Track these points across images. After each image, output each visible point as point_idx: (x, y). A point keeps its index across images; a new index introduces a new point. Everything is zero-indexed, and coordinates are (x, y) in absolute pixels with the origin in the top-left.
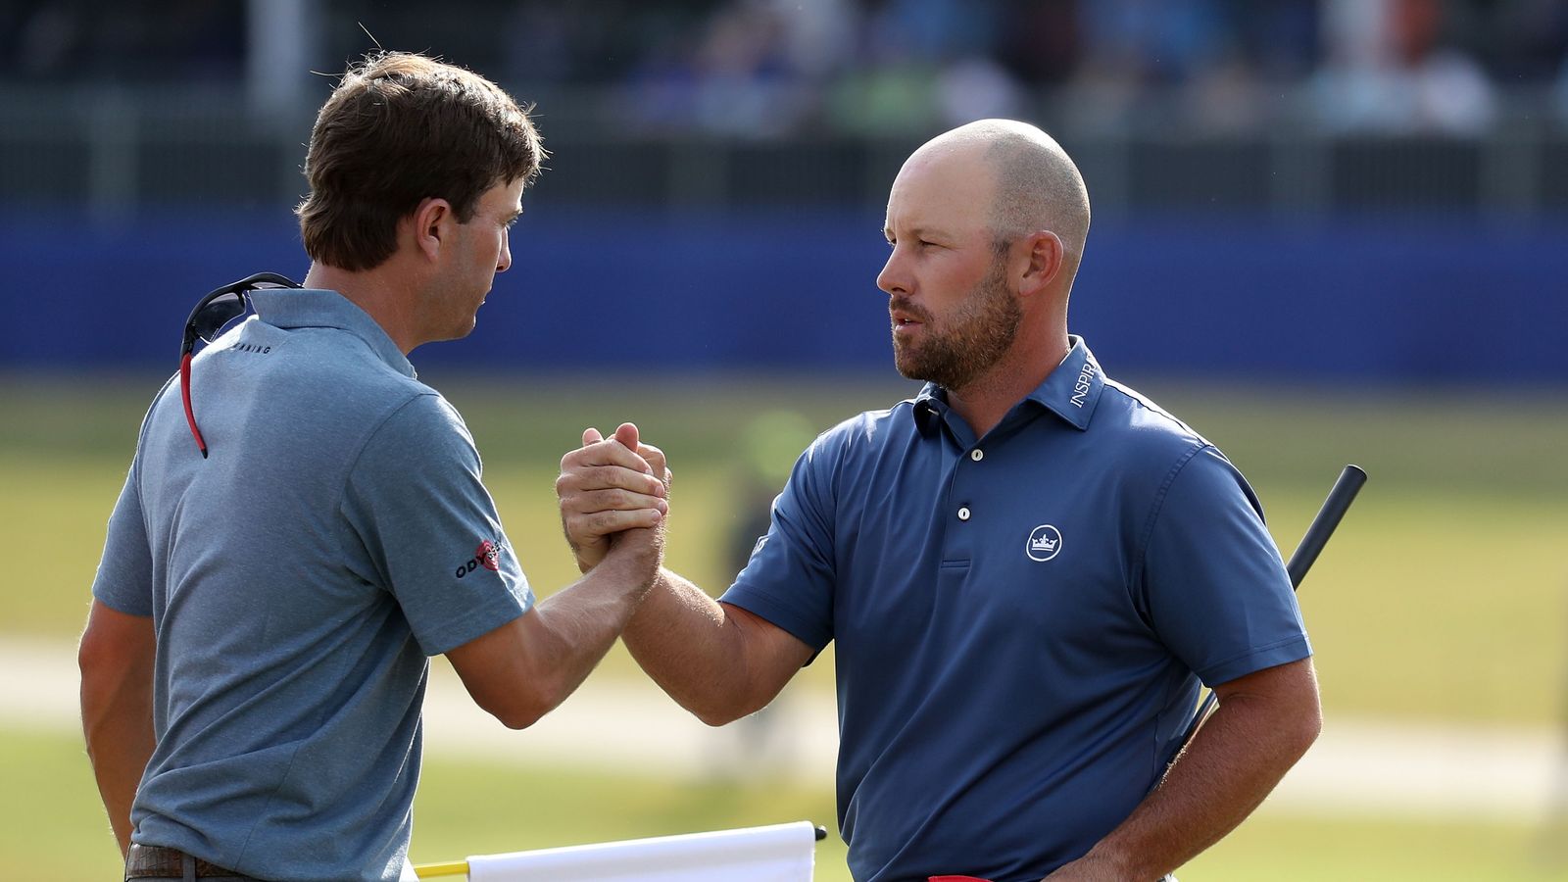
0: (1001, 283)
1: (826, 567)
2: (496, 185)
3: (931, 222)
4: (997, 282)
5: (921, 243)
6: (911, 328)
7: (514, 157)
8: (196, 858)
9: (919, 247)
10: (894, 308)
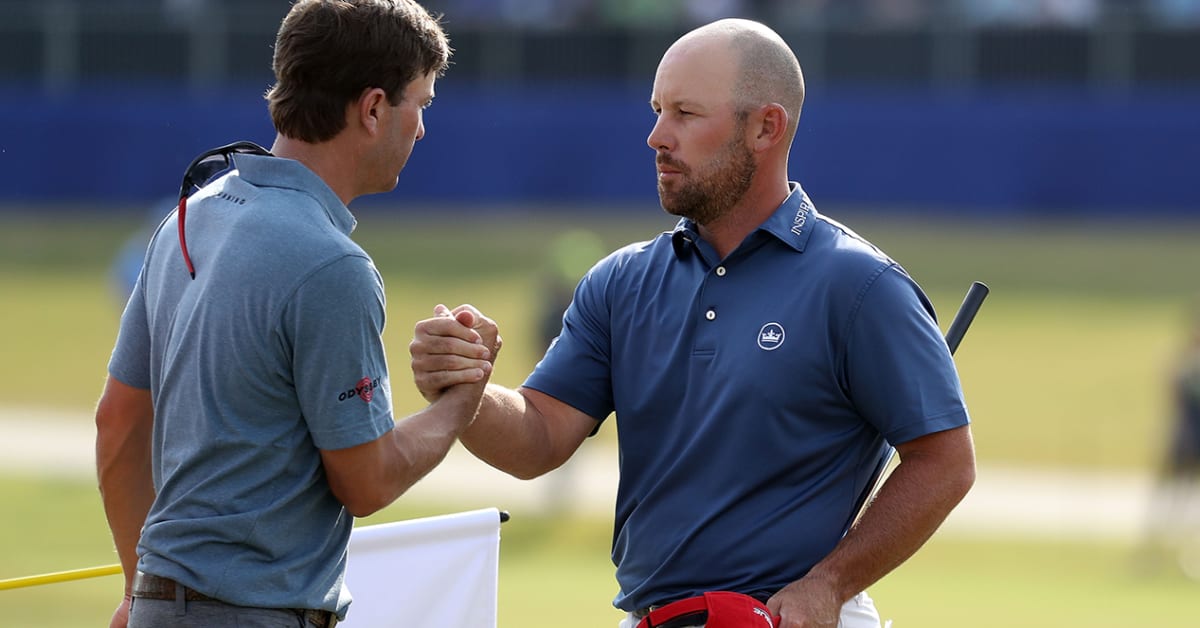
0: (741, 143)
1: (604, 359)
2: (417, 77)
3: (689, 96)
4: (739, 142)
5: (681, 112)
6: (672, 177)
7: (431, 57)
8: (185, 587)
9: (679, 116)
10: (660, 162)
